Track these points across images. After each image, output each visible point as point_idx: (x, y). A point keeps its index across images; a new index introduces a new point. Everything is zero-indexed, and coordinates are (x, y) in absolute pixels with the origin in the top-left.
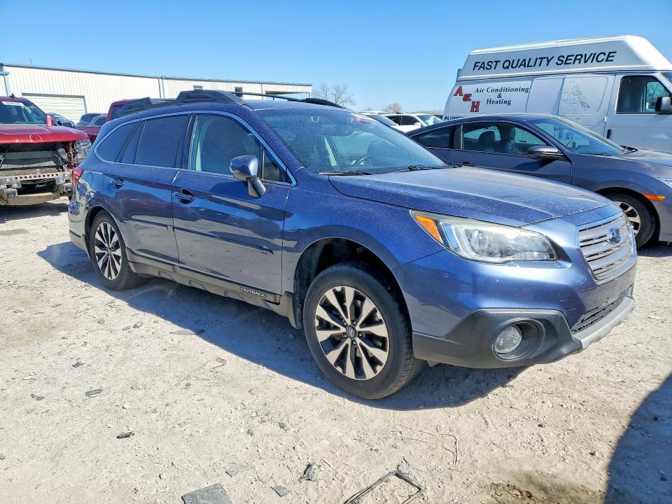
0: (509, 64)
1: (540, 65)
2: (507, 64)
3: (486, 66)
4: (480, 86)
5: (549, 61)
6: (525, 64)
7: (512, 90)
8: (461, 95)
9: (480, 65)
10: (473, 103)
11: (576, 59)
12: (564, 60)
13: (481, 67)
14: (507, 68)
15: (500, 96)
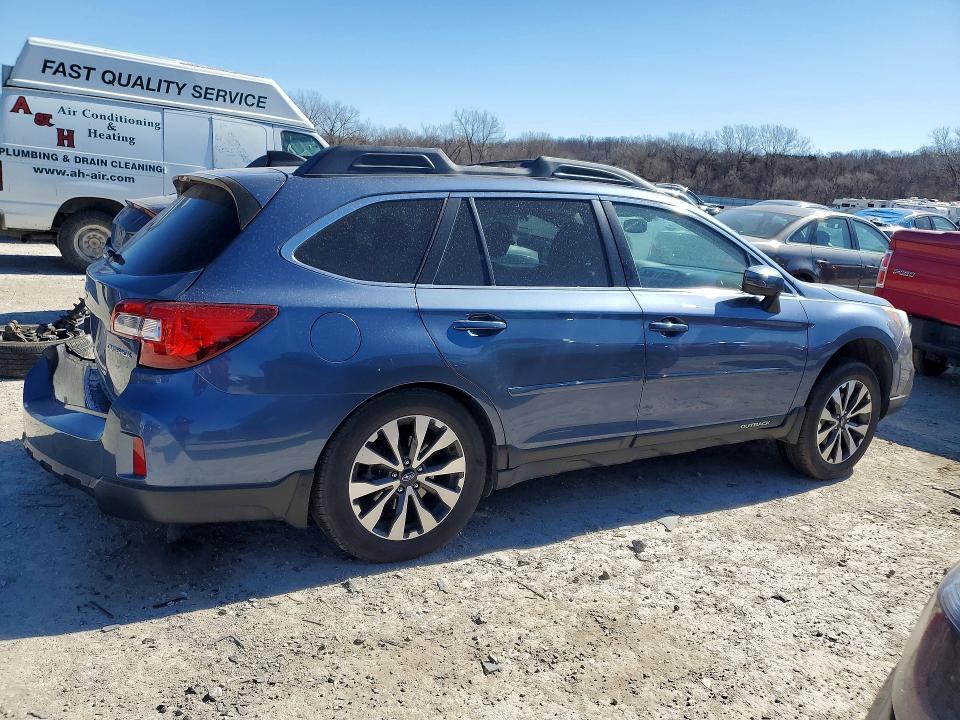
0: (112, 77)
1: (167, 91)
2: (109, 77)
3: (68, 71)
4: (67, 104)
5: (180, 89)
6: (140, 83)
7: (131, 121)
8: (27, 111)
9: (55, 66)
10: (60, 131)
11: (218, 96)
12: (203, 92)
13: (57, 71)
14: (111, 82)
15: (110, 127)
